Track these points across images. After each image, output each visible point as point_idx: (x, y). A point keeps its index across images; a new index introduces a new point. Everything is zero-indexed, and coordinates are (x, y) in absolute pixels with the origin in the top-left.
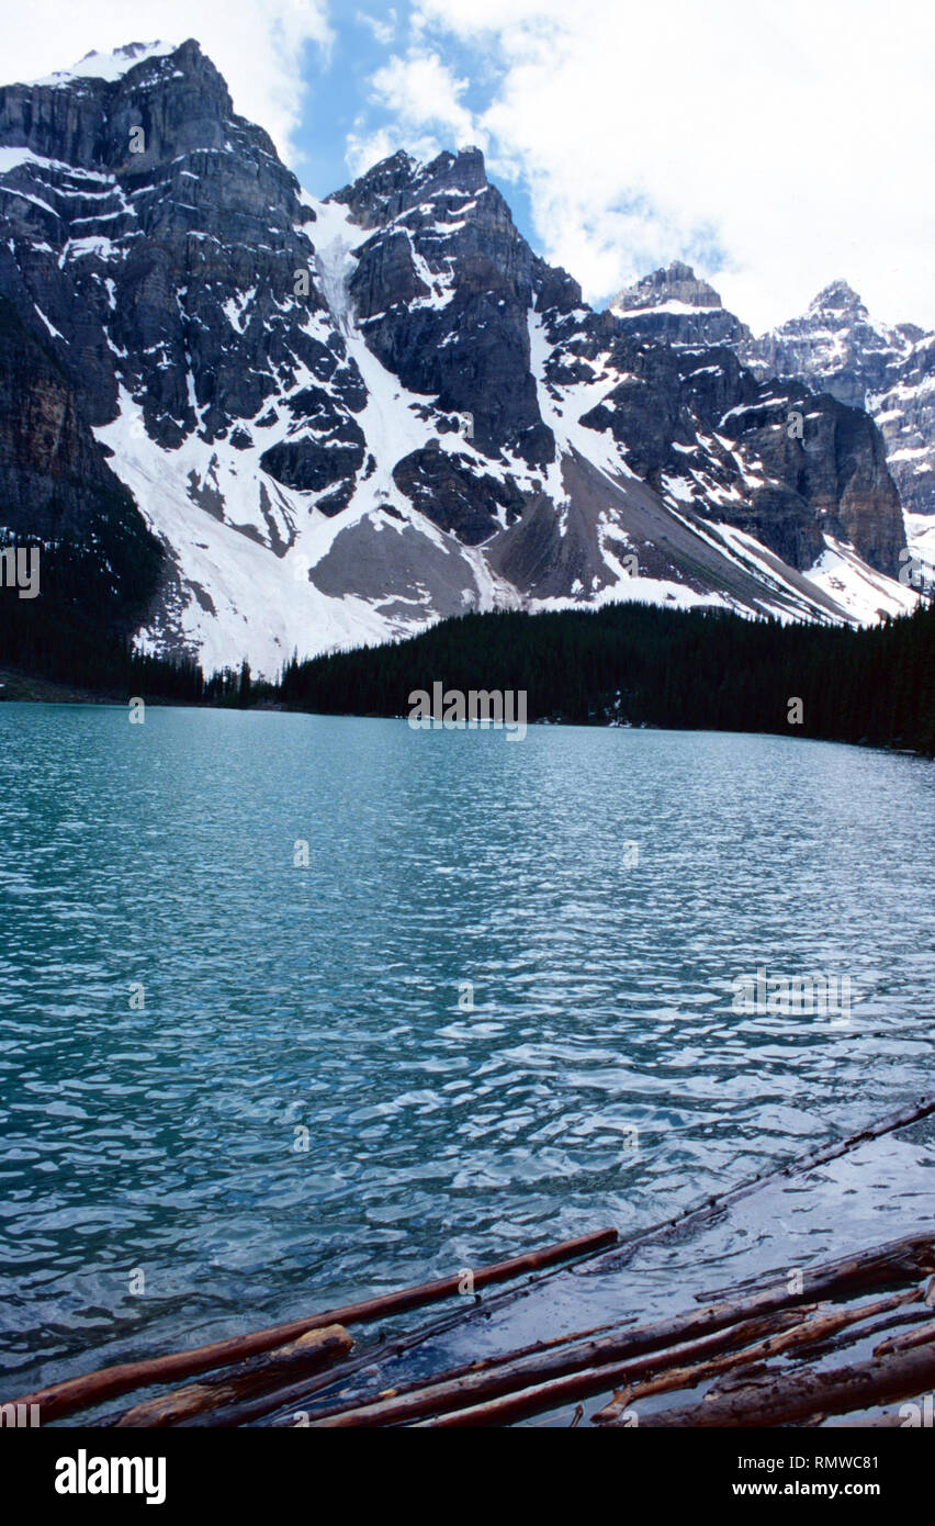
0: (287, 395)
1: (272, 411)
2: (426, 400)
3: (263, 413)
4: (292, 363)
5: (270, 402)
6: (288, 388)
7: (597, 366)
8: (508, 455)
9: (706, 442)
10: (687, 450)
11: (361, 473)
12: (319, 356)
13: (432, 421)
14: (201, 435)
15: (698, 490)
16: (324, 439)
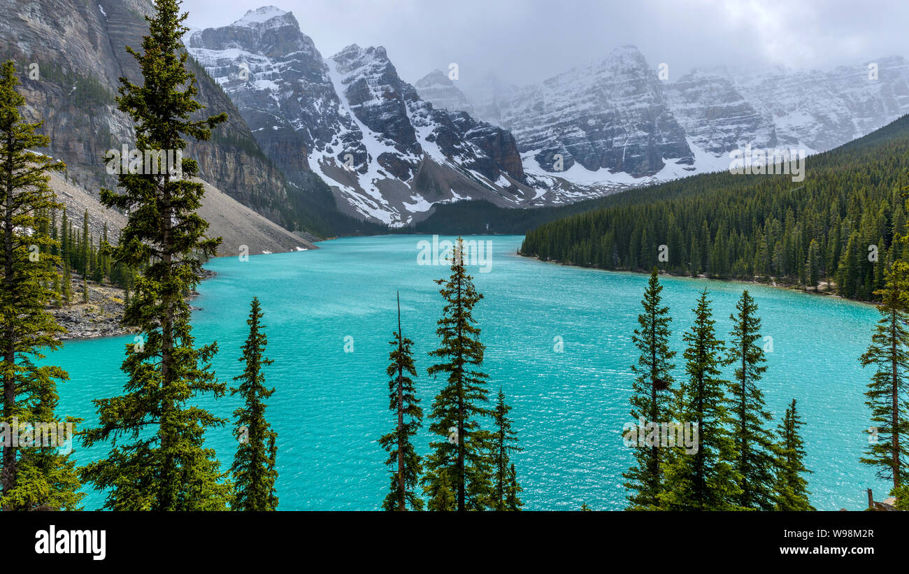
0: (339, 135)
1: (336, 140)
2: (379, 134)
3: (333, 141)
4: (337, 124)
5: (334, 137)
6: (338, 132)
7: (427, 120)
8: (408, 152)
9: (463, 144)
10: (458, 147)
11: (368, 160)
12: (346, 121)
13: (383, 142)
14: (317, 149)
15: (463, 159)
16: (356, 150)
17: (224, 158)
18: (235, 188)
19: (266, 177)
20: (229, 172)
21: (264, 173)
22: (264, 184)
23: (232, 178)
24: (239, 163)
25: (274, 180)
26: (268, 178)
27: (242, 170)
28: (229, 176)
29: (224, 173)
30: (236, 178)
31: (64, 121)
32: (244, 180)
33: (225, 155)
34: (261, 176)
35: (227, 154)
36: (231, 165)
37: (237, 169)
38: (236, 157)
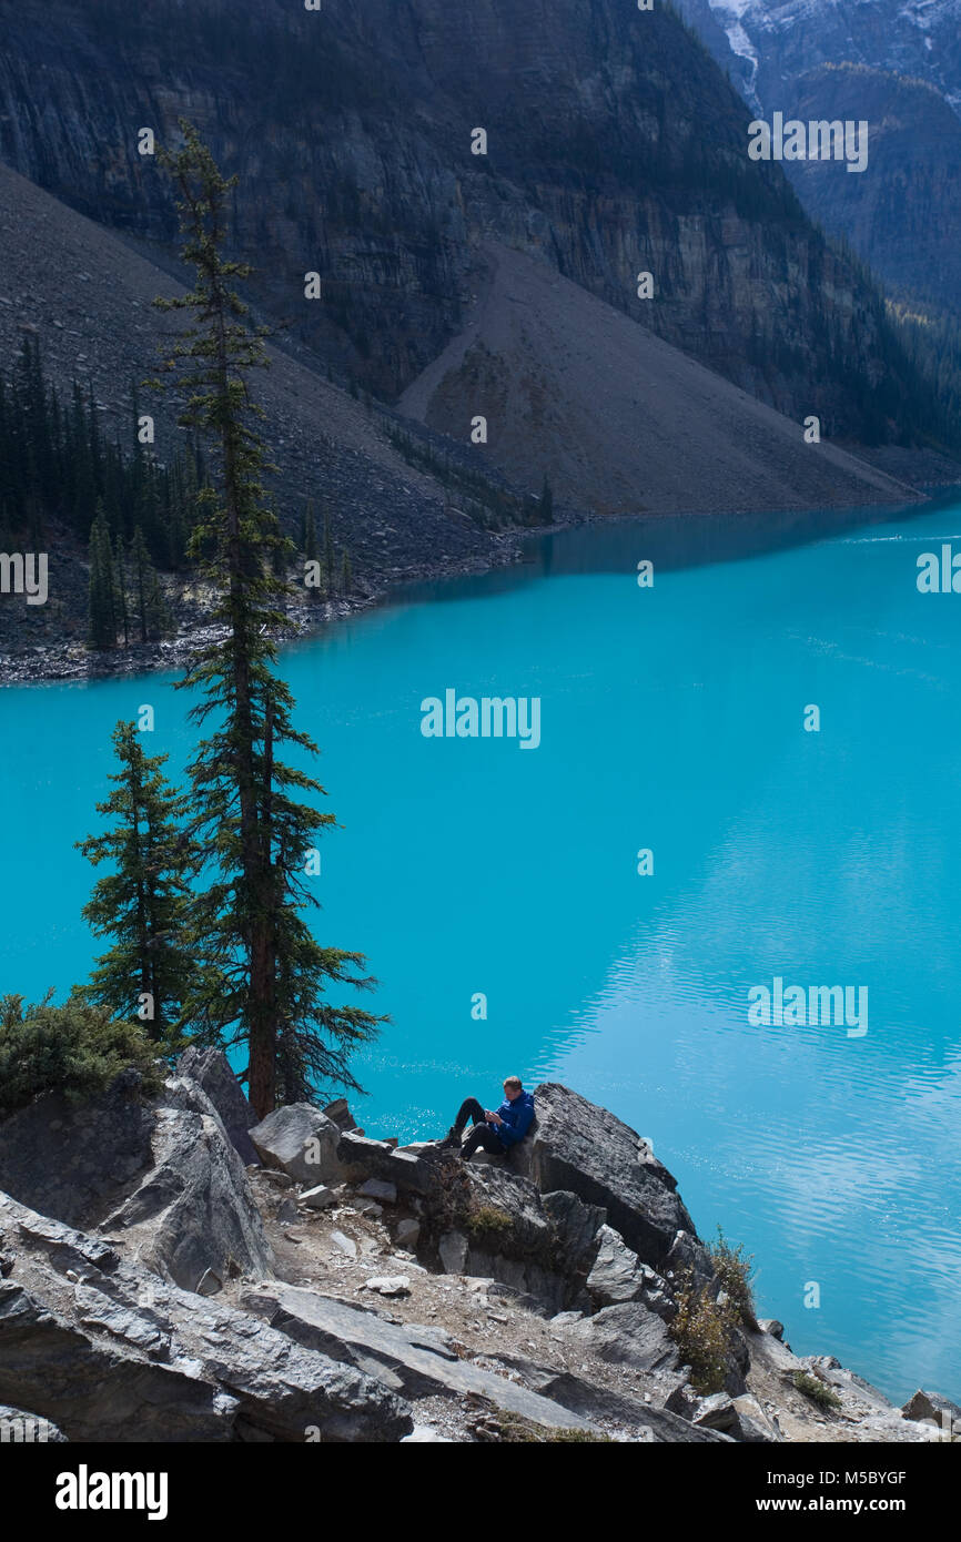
17: (672, 233)
18: (704, 320)
19: (804, 281)
20: (688, 275)
21: (793, 270)
22: (795, 302)
23: (696, 293)
24: (716, 242)
25: (828, 290)
26: (811, 285)
27: (724, 266)
28: (686, 287)
29: (672, 276)
30: (706, 291)
31: (254, 168)
32: (731, 297)
33: (676, 223)
34: (783, 277)
35: (682, 219)
36: (692, 253)
37: (710, 263)
38: (708, 227)
